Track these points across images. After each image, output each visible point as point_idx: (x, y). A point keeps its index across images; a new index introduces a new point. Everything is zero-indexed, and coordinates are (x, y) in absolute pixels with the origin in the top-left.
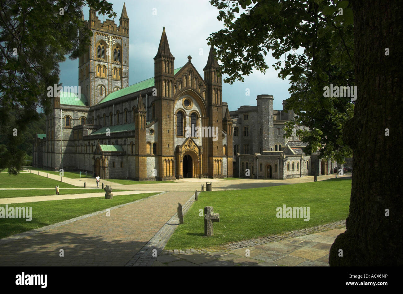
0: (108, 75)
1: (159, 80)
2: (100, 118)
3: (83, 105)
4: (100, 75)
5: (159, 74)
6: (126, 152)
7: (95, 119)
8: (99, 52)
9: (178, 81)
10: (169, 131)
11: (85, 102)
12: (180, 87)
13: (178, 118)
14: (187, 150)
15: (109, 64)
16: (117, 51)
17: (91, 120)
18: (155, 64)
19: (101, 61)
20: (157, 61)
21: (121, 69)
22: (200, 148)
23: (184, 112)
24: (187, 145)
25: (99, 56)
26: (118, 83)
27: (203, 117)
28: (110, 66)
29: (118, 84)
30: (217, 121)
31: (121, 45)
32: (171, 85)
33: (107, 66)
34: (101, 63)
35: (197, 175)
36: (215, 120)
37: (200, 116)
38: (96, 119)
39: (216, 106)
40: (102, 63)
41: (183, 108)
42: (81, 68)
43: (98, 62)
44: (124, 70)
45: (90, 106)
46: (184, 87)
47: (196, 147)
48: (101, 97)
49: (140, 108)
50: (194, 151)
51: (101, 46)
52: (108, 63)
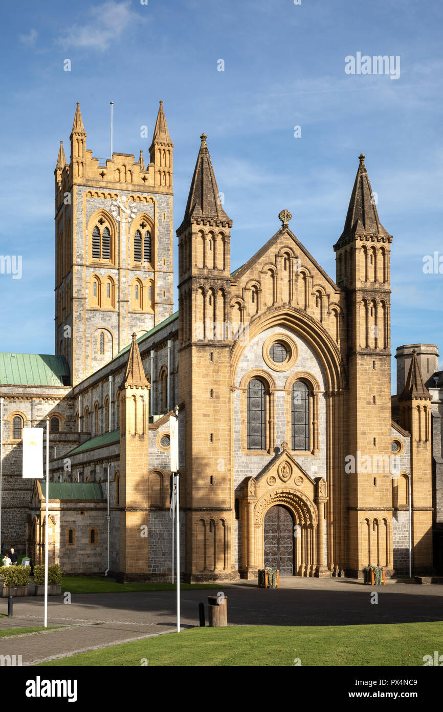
0: (119, 302)
1: (187, 290)
2: (89, 413)
3: (57, 382)
4: (100, 303)
5: (186, 276)
6: (106, 500)
7: (80, 418)
8: (96, 245)
9: (245, 289)
10: (214, 438)
11: (63, 377)
12: (251, 307)
13: (249, 397)
14: (273, 490)
15: (122, 272)
16: (143, 236)
17: (75, 421)
18: (179, 249)
19: (102, 266)
20: (183, 238)
21: (153, 282)
22: (317, 484)
23: (269, 380)
24: (276, 477)
25: (96, 254)
26: (146, 321)
27: (331, 390)
28: (125, 276)
29: (144, 322)
30: (374, 402)
31: (152, 217)
32: (220, 301)
33: (117, 277)
34: (101, 269)
35: (309, 566)
36: (364, 399)
37: (322, 389)
38: (82, 418)
39: (370, 355)
40: (102, 272)
41: (266, 368)
42: (60, 291)
43: (92, 269)
44: (159, 283)
45: (72, 385)
46: (265, 305)
47: (306, 480)
48: (101, 360)
49: (130, 374)
50: (298, 494)
51: (102, 228)
52: (119, 269)
